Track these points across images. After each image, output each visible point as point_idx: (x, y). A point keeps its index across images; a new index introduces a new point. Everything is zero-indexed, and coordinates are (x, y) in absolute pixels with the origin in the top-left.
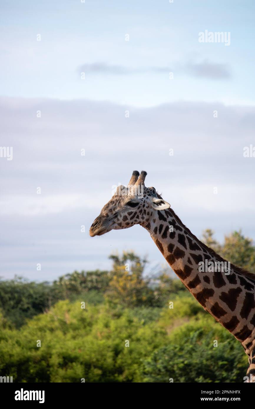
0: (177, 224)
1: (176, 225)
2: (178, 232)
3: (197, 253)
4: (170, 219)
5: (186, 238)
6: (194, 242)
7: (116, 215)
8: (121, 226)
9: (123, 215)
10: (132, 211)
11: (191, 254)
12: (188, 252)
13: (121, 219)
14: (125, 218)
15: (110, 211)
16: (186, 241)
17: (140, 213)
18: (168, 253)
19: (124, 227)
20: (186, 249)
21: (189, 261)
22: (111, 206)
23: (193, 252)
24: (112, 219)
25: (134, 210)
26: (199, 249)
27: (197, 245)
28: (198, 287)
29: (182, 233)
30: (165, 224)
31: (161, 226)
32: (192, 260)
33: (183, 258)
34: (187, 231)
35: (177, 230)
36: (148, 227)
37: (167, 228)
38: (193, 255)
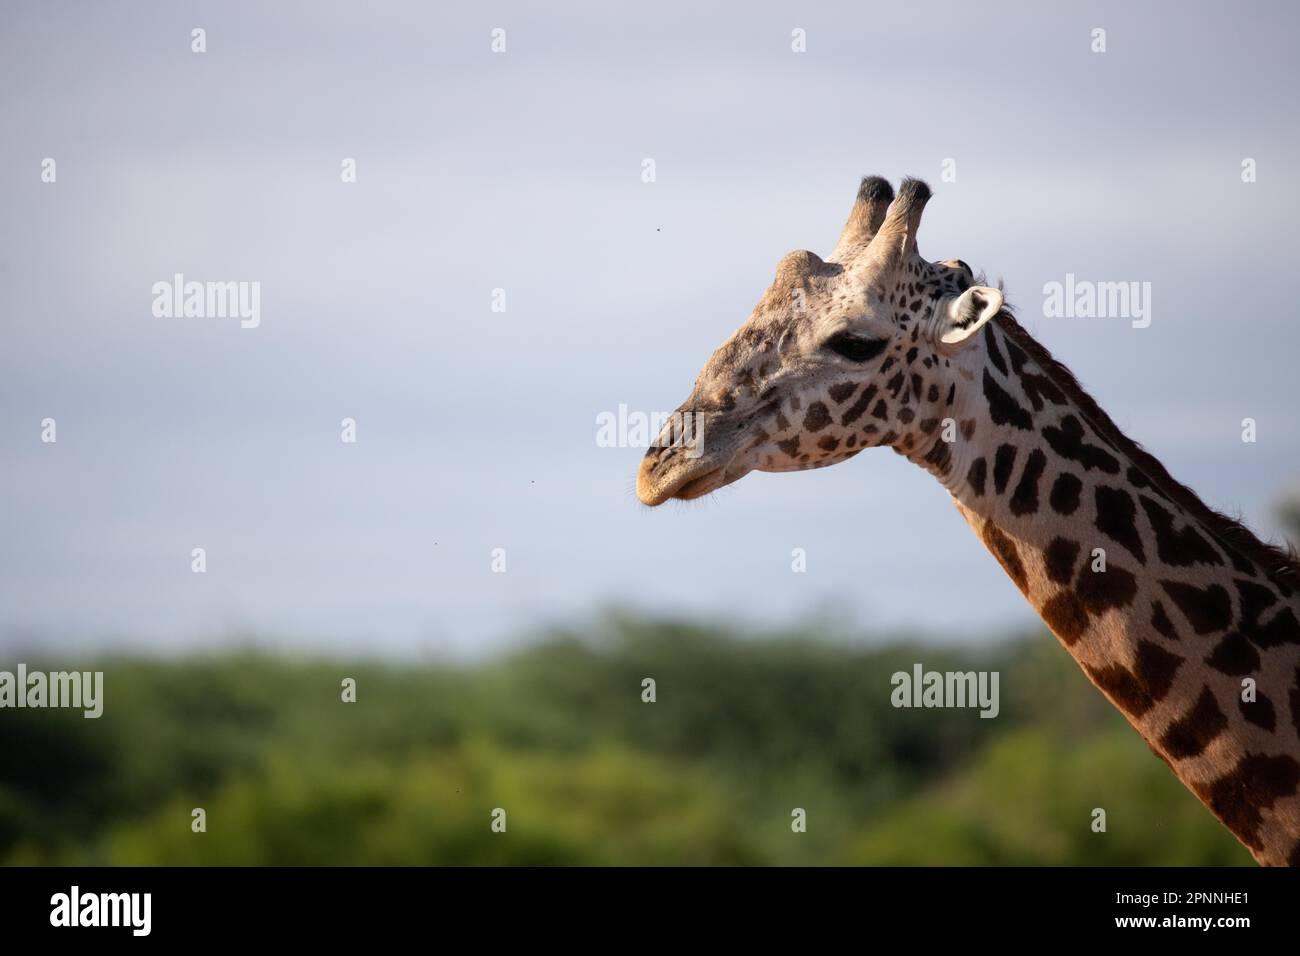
0: (1090, 438)
1: (1085, 441)
2: (1092, 479)
3: (1198, 576)
4: (1051, 414)
5: (1139, 508)
6: (1181, 521)
7: (772, 402)
8: (794, 455)
9: (806, 398)
10: (855, 378)
11: (1169, 587)
12: (1151, 575)
13: (797, 419)
14: (818, 417)
15: (744, 377)
16: (1142, 522)
17: (892, 392)
18: (1048, 589)
19: (813, 459)
20: (1141, 558)
21: (1161, 621)
22: (748, 353)
23: (1179, 574)
24: (751, 417)
25: (862, 375)
26: (1212, 558)
27: (1202, 540)
28: (1215, 747)
29: (1119, 481)
30: (1027, 442)
31: (1006, 455)
32: (1173, 611)
33: (1125, 604)
34: (1148, 468)
35: (1087, 468)
36: (938, 459)
37: (1036, 462)
38: (1176, 590)
